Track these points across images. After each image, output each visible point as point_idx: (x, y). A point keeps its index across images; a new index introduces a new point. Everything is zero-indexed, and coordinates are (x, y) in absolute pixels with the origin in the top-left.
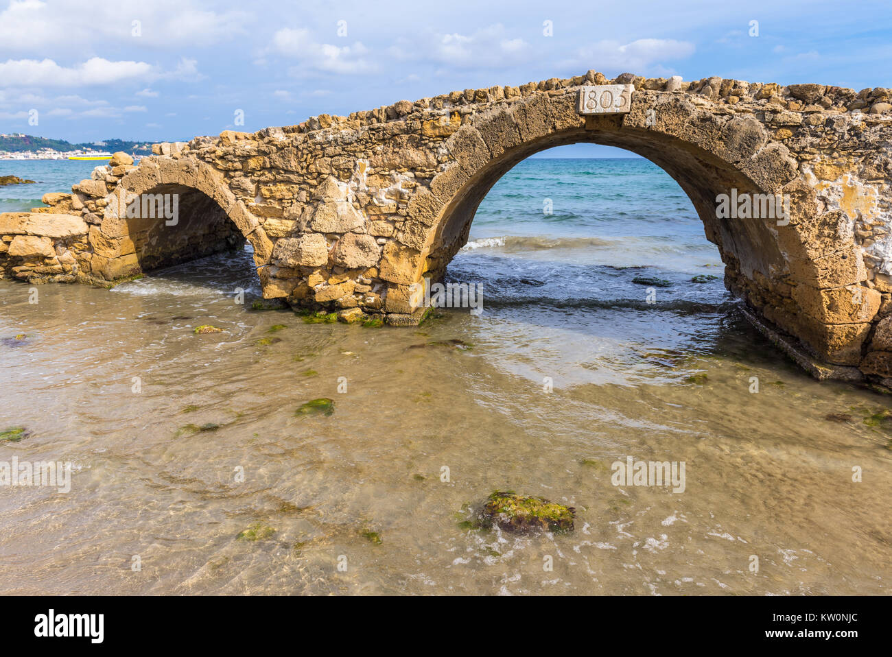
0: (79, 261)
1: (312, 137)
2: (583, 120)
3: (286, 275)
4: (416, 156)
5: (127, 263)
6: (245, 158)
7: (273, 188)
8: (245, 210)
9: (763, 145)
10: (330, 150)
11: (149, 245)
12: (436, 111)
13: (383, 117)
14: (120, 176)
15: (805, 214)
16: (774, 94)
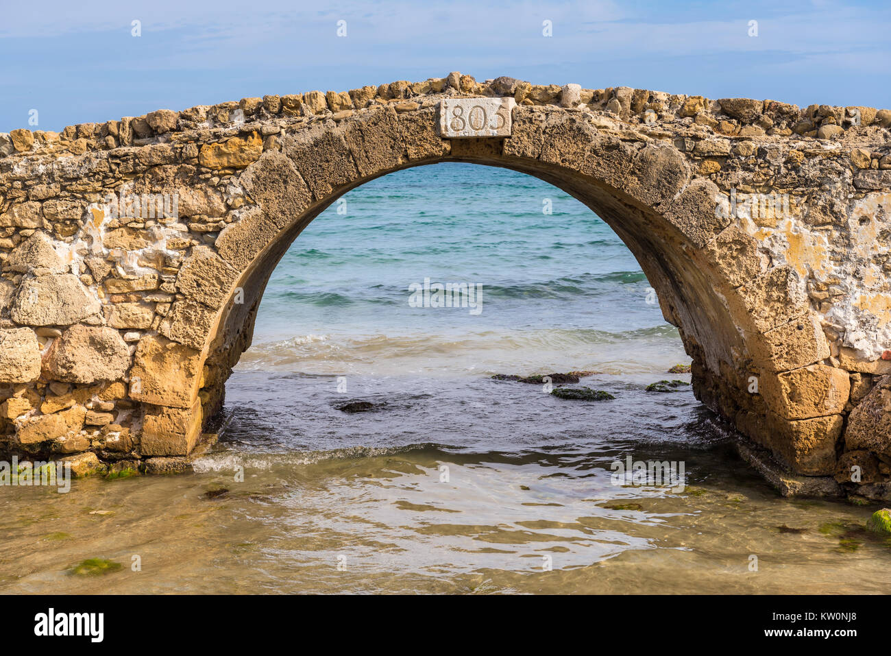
1: (7, 168)
2: (447, 146)
9: (686, 181)
10: (40, 190)
12: (222, 130)
13: (126, 135)
15: (748, 272)
16: (701, 110)
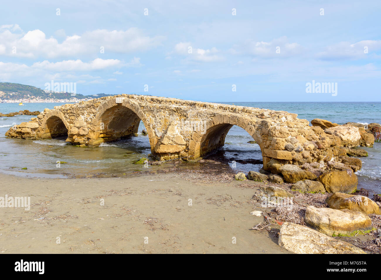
0: (37, 134)
2: (117, 104)
3: (71, 136)
4: (93, 110)
5: (47, 135)
6: (67, 110)
7: (72, 117)
8: (67, 122)
9: (140, 110)
11: (54, 131)
14: (45, 114)
15: (146, 123)
16: (148, 100)
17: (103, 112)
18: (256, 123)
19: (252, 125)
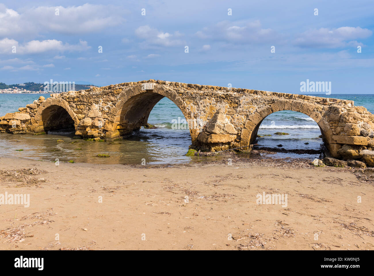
0: (27, 127)
1: (90, 93)
2: (145, 91)
3: (81, 129)
4: (113, 98)
5: (41, 128)
6: (74, 98)
7: (80, 106)
8: (73, 112)
10: (94, 97)
12: (117, 88)
14: (41, 103)
15: (185, 112)
16: (185, 86)
17: (127, 100)
18: (322, 109)
19: (318, 111)
